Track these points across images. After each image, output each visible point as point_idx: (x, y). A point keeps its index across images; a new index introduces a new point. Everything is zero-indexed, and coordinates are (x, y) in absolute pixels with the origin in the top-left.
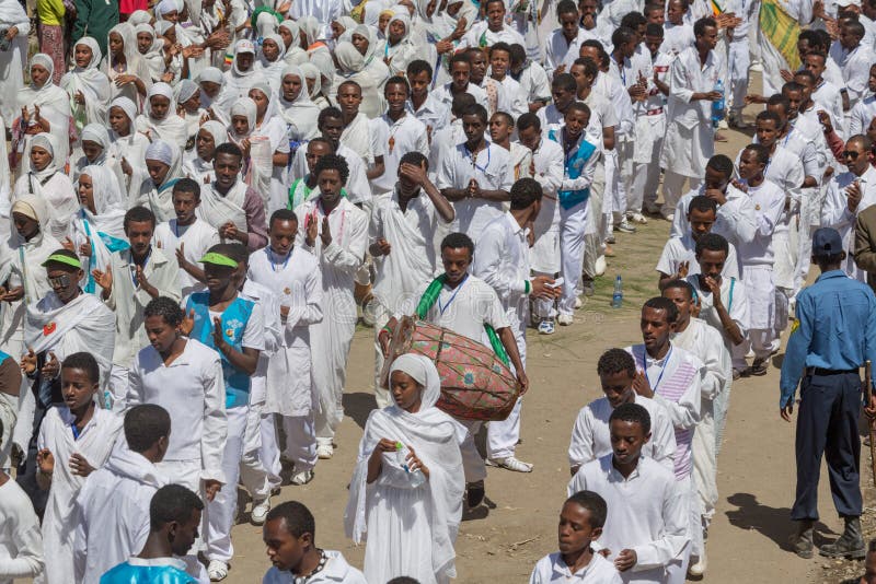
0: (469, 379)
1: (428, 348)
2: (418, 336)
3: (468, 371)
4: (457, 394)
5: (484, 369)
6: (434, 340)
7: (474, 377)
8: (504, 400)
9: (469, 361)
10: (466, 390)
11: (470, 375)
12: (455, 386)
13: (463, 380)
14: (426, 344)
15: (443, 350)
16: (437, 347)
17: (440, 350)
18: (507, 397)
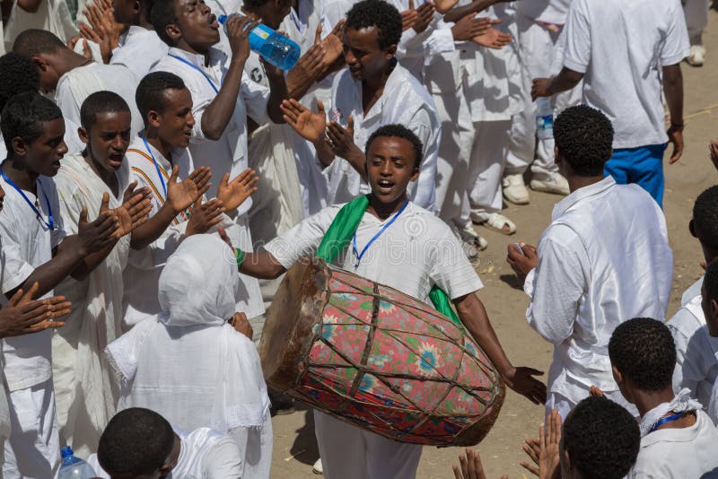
0: (427, 360)
1: (355, 306)
2: (336, 285)
3: (427, 348)
4: (407, 387)
5: (449, 345)
6: (365, 293)
7: (437, 357)
8: (483, 402)
9: (426, 331)
10: (423, 379)
11: (429, 355)
12: (405, 372)
13: (419, 363)
14: (353, 298)
15: (382, 309)
16: (370, 305)
17: (376, 310)
18: (488, 399)
